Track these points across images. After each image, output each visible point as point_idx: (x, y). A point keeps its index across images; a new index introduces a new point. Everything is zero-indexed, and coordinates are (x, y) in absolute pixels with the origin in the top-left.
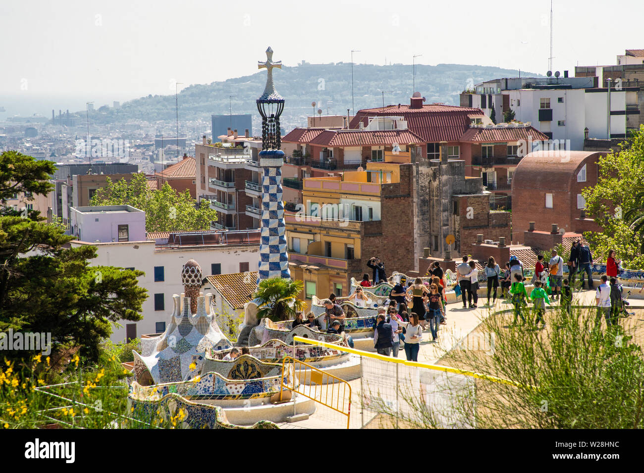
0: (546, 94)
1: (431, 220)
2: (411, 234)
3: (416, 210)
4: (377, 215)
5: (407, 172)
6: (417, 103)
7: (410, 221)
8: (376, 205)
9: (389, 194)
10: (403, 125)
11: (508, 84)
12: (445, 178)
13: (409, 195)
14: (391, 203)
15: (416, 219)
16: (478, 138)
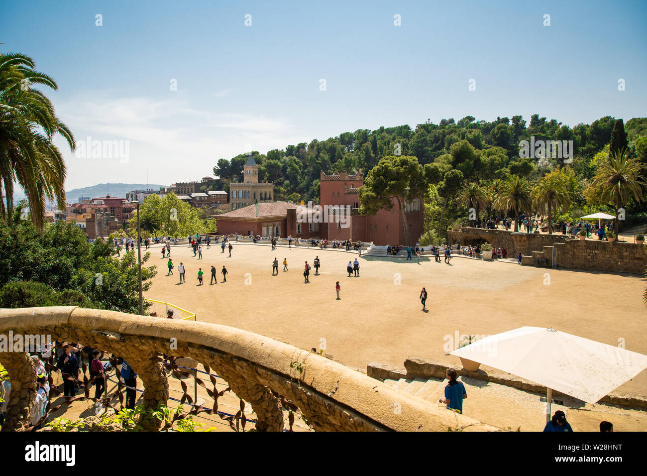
0: (146, 195)
1: (101, 228)
2: (95, 231)
3: (96, 225)
4: (85, 226)
5: (93, 216)
6: (108, 197)
7: (94, 228)
8: (85, 224)
9: (88, 221)
10: (103, 203)
11: (137, 192)
12: (104, 217)
13: (94, 221)
14: (89, 223)
15: (96, 227)
16: (124, 206)
